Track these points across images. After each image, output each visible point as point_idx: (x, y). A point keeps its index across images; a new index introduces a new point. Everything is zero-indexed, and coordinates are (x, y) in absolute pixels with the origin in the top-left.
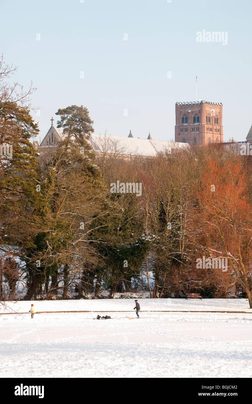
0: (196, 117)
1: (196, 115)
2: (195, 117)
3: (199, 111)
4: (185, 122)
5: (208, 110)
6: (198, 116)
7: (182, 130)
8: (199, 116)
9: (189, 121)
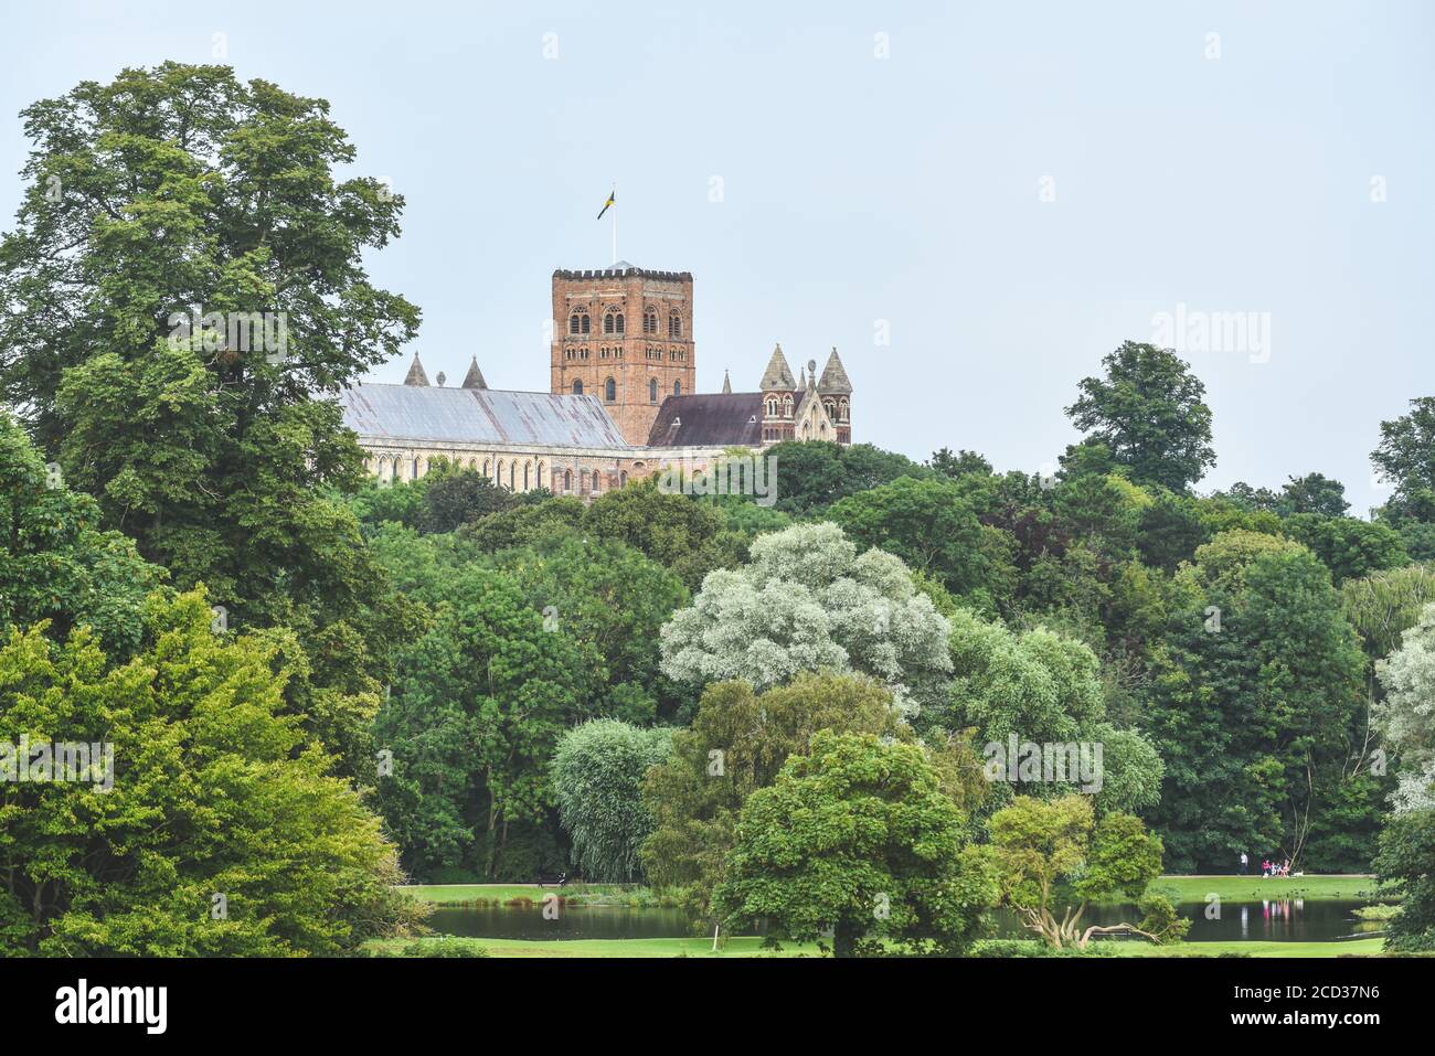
0: (615, 315)
1: (614, 309)
2: (609, 316)
3: (623, 298)
4: (580, 330)
5: (649, 295)
6: (618, 313)
7: (571, 354)
8: (623, 313)
9: (593, 328)
